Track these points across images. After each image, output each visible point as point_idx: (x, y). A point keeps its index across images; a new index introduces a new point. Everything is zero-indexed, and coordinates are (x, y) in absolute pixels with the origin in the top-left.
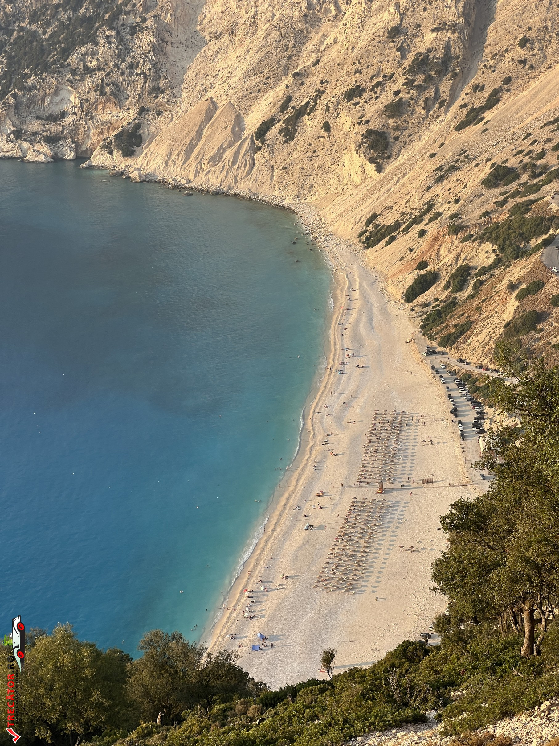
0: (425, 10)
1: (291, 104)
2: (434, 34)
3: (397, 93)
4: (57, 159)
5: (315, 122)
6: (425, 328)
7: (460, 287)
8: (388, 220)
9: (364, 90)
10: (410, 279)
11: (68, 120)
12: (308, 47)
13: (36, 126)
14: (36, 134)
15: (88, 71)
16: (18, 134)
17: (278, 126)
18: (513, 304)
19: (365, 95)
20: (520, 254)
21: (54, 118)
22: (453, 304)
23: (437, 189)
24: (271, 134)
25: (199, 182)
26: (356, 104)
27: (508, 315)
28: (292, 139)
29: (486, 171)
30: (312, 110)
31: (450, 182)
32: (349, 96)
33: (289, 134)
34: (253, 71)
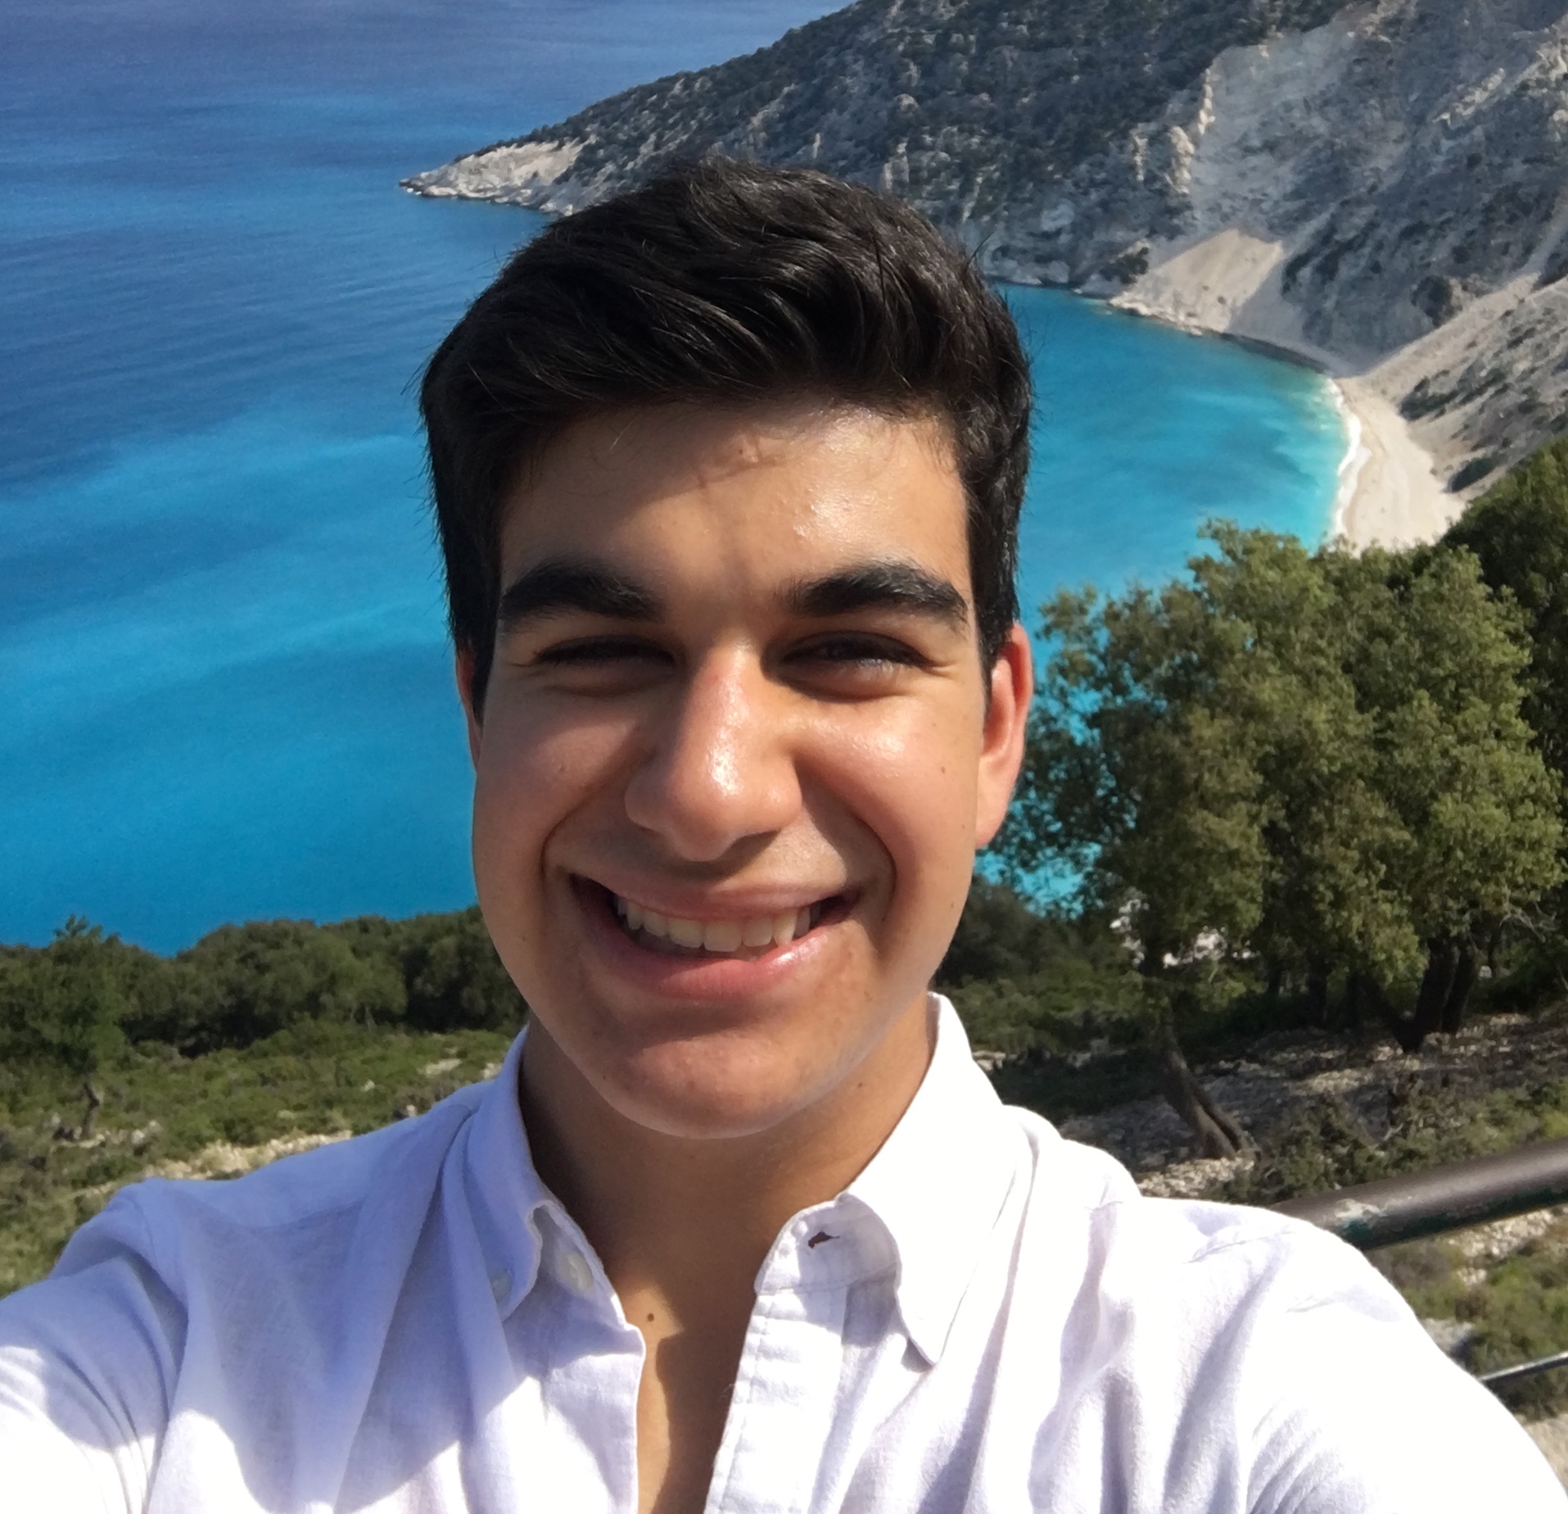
0: (1517, 135)
1: (1337, 237)
2: (1525, 167)
3: (1471, 233)
4: (1046, 285)
5: (1363, 263)
8: (1440, 388)
9: (1428, 226)
11: (1064, 239)
12: (1364, 170)
13: (1027, 243)
14: (1024, 252)
15: (1093, 184)
16: (1004, 251)
17: (1316, 261)
19: (1431, 232)
21: (1048, 236)
23: (1507, 356)
24: (1305, 273)
26: (1417, 242)
28: (1331, 279)
30: (1362, 245)
31: (1528, 347)
32: (1408, 234)
33: (1327, 271)
34: (1296, 194)
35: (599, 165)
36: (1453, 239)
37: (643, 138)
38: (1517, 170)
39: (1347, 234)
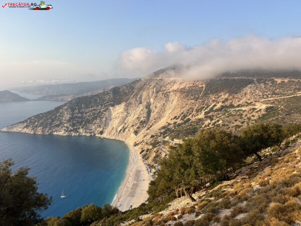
0: (142, 115)
4: (91, 135)
5: (127, 130)
6: (143, 158)
7: (147, 152)
8: (137, 143)
9: (134, 125)
10: (141, 151)
11: (93, 130)
12: (126, 120)
13: (88, 131)
15: (96, 123)
16: (86, 132)
18: (155, 154)
20: (155, 147)
21: (91, 130)
22: (147, 154)
23: (144, 138)
24: (121, 131)
25: (111, 138)
27: (154, 155)
29: (150, 136)
30: (127, 128)
31: (146, 137)
32: (132, 126)
33: (124, 131)
34: (119, 123)
35: (29, 126)
36: (137, 126)
37: (36, 122)
38: (142, 119)
39: (125, 127)
